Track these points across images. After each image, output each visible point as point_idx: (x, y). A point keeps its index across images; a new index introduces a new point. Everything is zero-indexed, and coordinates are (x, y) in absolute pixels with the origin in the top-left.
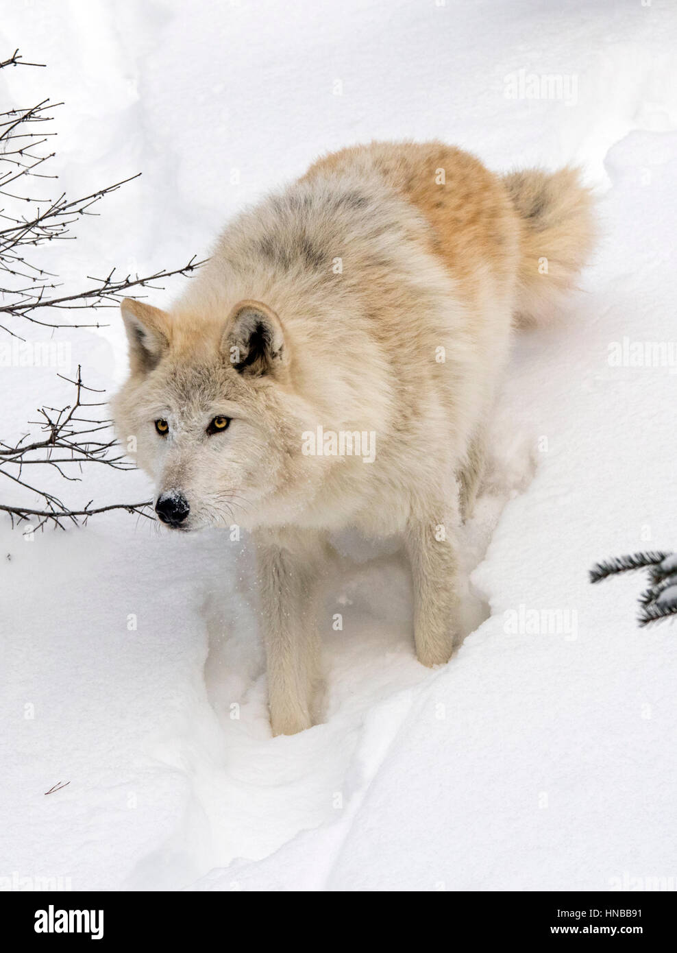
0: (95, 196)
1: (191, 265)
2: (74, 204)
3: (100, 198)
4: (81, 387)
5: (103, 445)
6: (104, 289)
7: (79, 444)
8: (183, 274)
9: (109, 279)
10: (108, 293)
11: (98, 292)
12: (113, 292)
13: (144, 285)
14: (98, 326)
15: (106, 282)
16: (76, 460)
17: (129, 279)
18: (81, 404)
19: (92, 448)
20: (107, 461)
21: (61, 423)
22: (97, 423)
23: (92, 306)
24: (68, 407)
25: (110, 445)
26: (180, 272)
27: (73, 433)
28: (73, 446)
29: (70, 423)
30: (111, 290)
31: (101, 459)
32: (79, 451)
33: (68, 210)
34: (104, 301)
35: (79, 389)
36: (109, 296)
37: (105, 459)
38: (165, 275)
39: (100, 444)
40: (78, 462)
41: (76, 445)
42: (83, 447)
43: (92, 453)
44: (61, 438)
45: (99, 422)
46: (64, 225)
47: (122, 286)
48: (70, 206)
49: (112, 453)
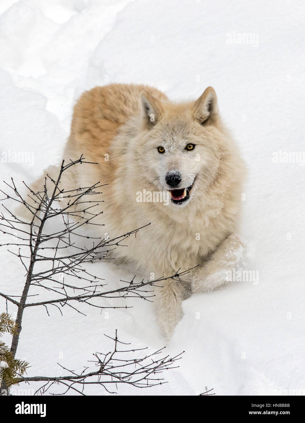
0: (125, 235)
1: (178, 274)
2: (114, 240)
3: (128, 237)
4: (117, 342)
5: (129, 374)
6: (130, 287)
7: (116, 373)
9: (132, 282)
10: (132, 289)
11: (126, 289)
12: (134, 289)
13: (152, 285)
14: (126, 308)
15: (130, 283)
16: (114, 382)
17: (143, 282)
18: (117, 351)
19: (123, 375)
20: (131, 383)
21: (106, 362)
23: (123, 297)
24: (110, 353)
25: (133, 374)
26: (172, 277)
27: (112, 367)
28: (112, 374)
29: (111, 361)
30: (133, 288)
31: (128, 381)
32: (116, 377)
33: (110, 243)
34: (130, 294)
35: (116, 342)
36: (133, 291)
37: (130, 381)
38: (163, 279)
39: (127, 373)
40: (115, 383)
41: (114, 373)
42: (118, 375)
43: (123, 378)
44: (106, 370)
45: (127, 361)
46: (108, 251)
47: (140, 285)
48: (111, 241)
49: (134, 378)
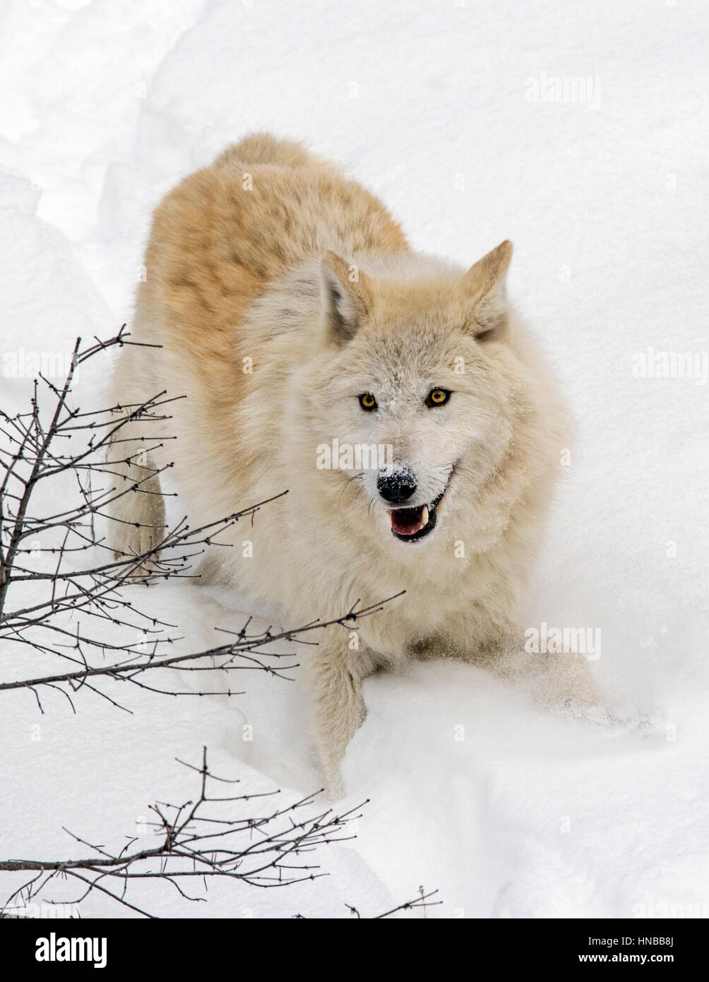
0: (226, 520)
1: (354, 612)
2: (199, 530)
3: (233, 523)
4: (207, 776)
5: (235, 853)
6: (238, 644)
7: (204, 852)
8: (343, 624)
9: (243, 631)
10: (242, 650)
11: (229, 649)
12: (249, 648)
13: (290, 640)
14: (229, 694)
15: (239, 635)
16: (199, 873)
17: (270, 631)
18: (206, 797)
19: (221, 857)
20: (241, 875)
21: (179, 824)
22: (228, 825)
23: (222, 668)
24: (190, 803)
25: (245, 853)
27: (196, 838)
28: (194, 855)
29: (191, 823)
30: (246, 646)
31: (233, 872)
32: (203, 861)
33: (190, 539)
34: (238, 661)
35: (204, 778)
36: (245, 653)
37: (238, 872)
38: (319, 626)
39: (231, 853)
40: (202, 876)
41: (199, 853)
42: (208, 856)
43: (221, 864)
44: (180, 844)
45: (230, 823)
46: (185, 558)
47: (262, 641)
48: (192, 533)
49: (247, 864)
